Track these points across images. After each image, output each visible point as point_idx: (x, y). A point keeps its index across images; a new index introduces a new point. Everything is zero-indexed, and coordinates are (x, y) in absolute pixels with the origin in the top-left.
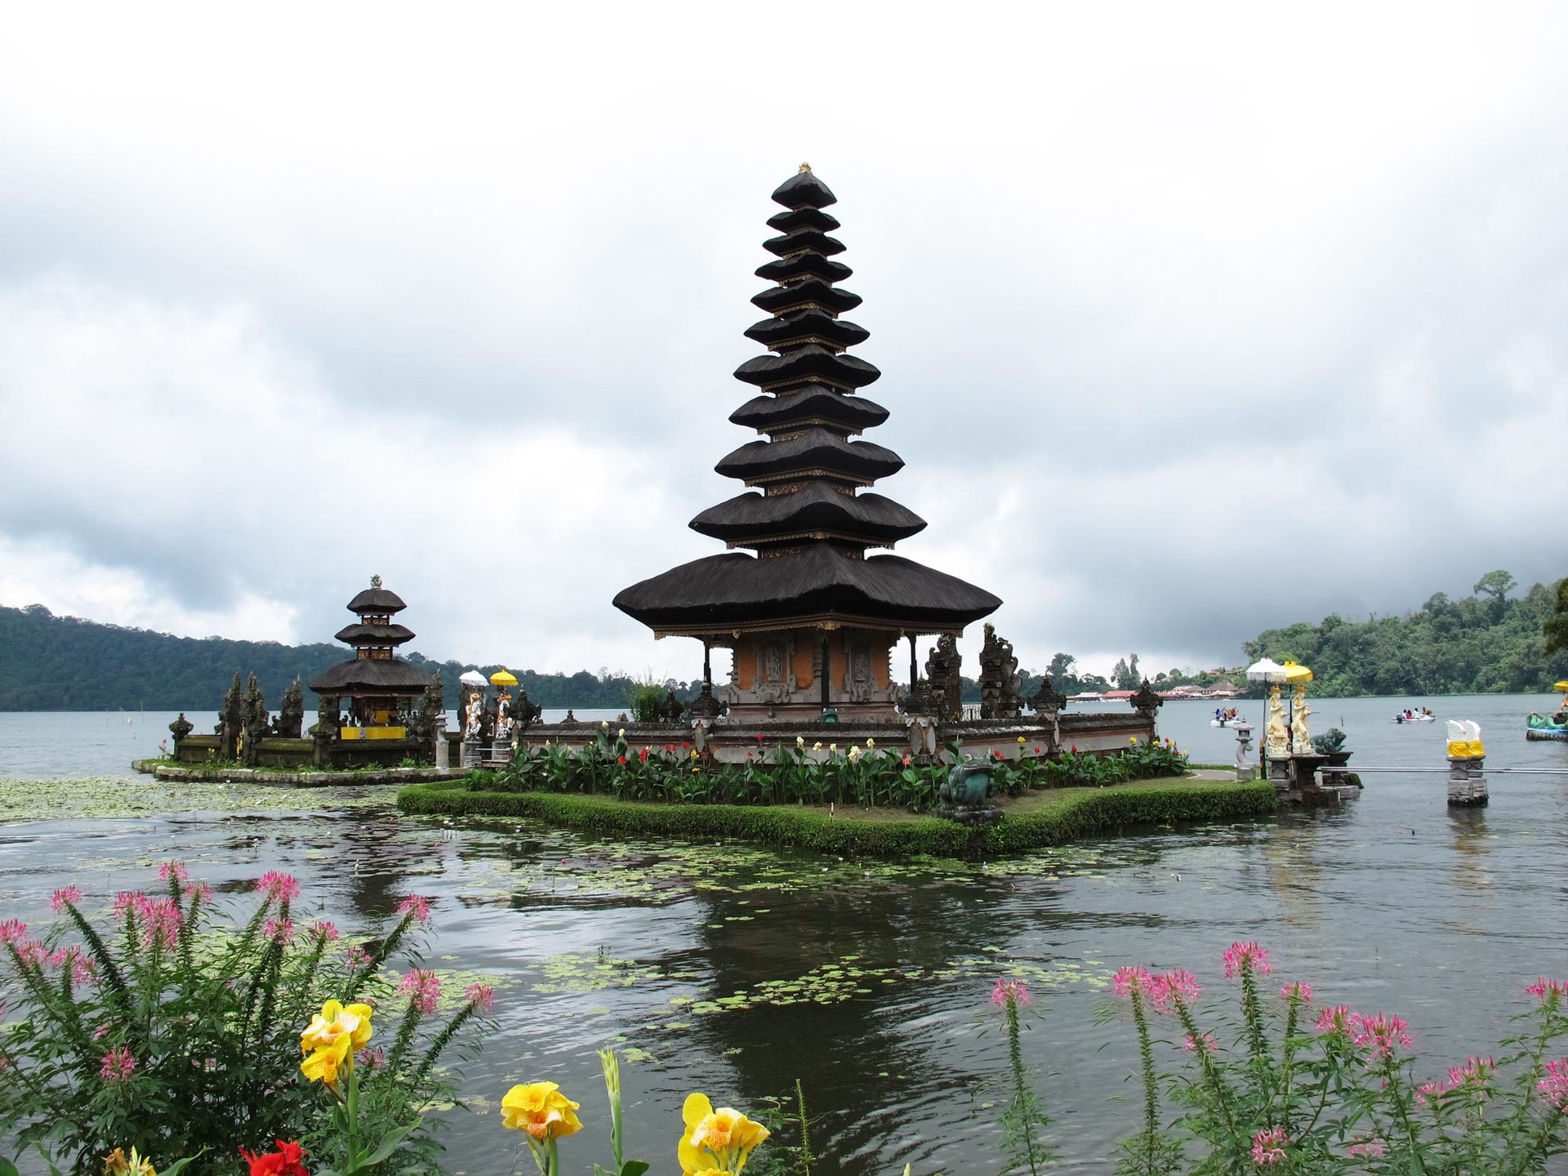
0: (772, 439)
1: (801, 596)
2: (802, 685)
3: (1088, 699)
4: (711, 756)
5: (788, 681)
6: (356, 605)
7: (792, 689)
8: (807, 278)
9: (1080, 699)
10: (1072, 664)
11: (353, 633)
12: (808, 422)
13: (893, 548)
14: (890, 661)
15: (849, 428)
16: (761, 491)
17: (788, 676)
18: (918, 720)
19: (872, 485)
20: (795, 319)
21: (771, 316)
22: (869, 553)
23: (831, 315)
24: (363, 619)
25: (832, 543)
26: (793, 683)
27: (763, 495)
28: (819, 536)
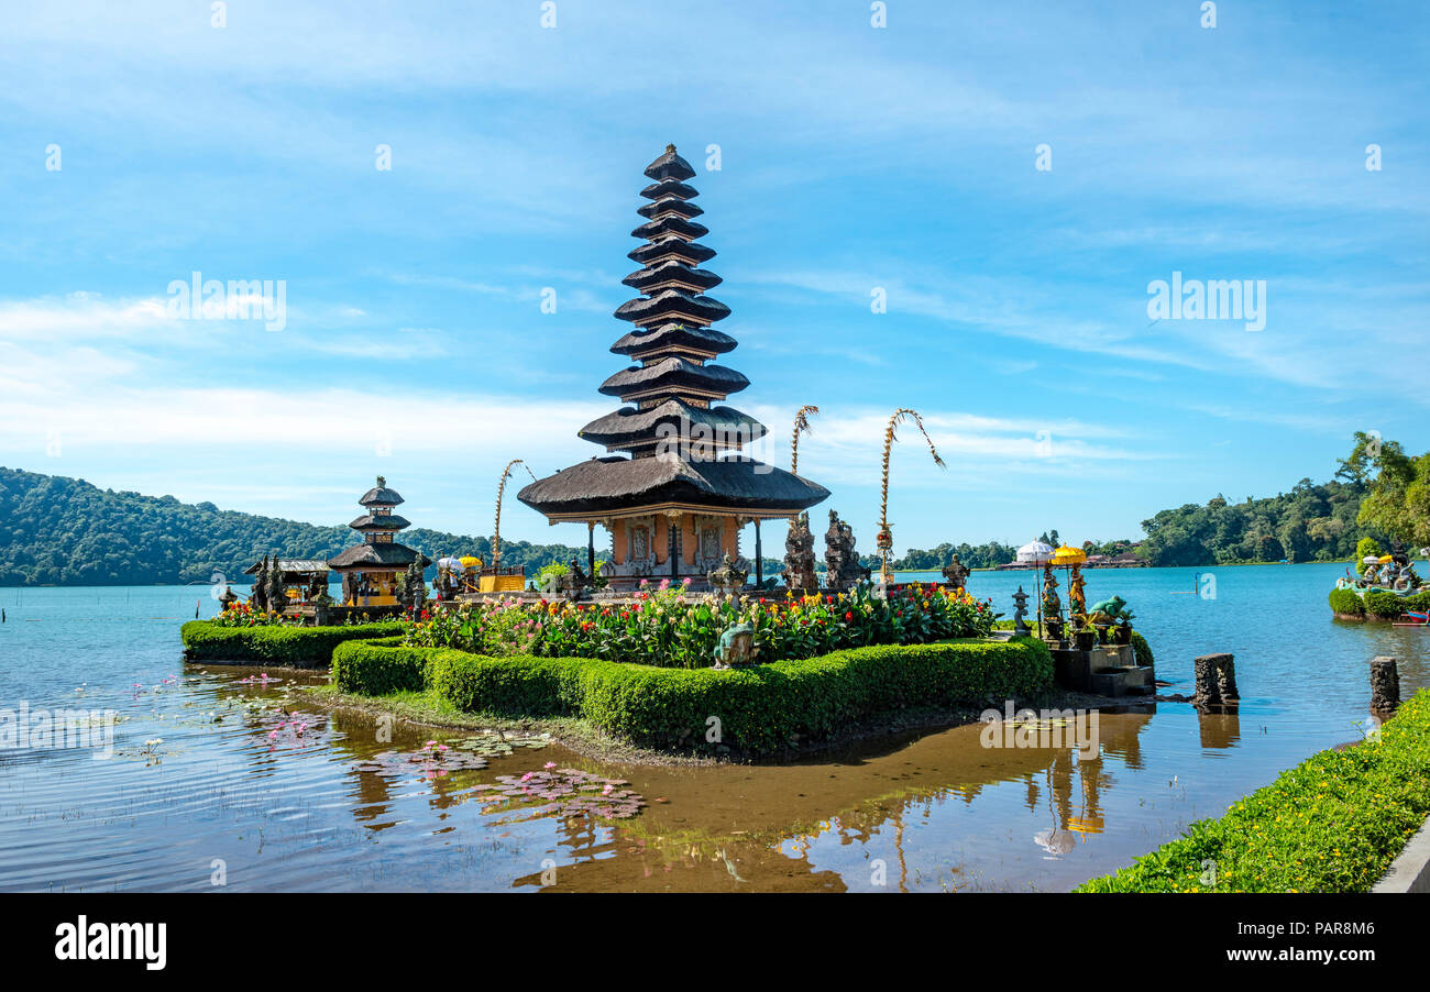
0: (643, 363)
2: (660, 561)
5: (650, 557)
6: (365, 501)
7: (652, 564)
8: (670, 236)
11: (362, 523)
12: (668, 350)
14: (738, 540)
17: (650, 554)
19: (723, 400)
20: (659, 269)
21: (643, 267)
23: (689, 265)
24: (370, 511)
26: (654, 560)
27: (636, 409)
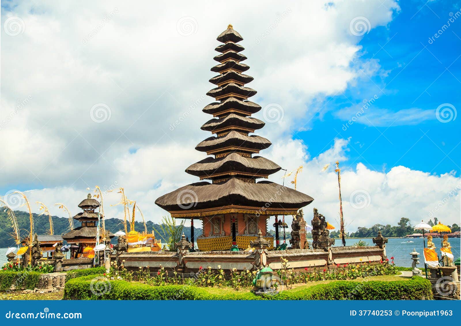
0: (218, 135)
1: (219, 199)
2: (227, 235)
3: (417, 237)
4: (185, 265)
5: (222, 233)
6: (81, 205)
8: (230, 71)
9: (413, 236)
10: (409, 222)
11: (80, 217)
12: (230, 128)
13: (267, 178)
14: (267, 224)
15: (249, 130)
16: (213, 156)
17: (222, 231)
18: (258, 250)
19: (258, 153)
20: (225, 88)
21: (217, 86)
22: (257, 180)
23: (240, 85)
24: (84, 210)
25: (238, 177)
26: (224, 234)
27: (214, 158)
28: (233, 174)
